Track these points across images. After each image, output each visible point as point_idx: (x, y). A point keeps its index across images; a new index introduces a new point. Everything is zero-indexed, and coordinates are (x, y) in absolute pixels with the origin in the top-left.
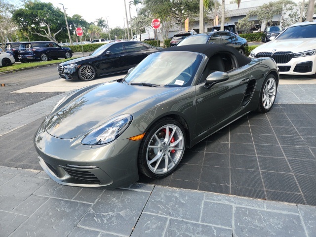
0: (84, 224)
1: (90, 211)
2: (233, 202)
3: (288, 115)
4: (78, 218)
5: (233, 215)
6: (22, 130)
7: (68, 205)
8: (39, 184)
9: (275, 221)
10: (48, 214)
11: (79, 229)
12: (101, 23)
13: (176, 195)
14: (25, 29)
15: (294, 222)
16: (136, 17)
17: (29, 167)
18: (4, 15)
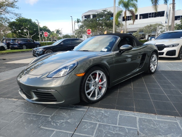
0: (45, 126)
1: (49, 120)
2: (137, 115)
3: (165, 75)
4: (41, 123)
5: (137, 122)
6: (9, 80)
7: (35, 116)
8: (17, 106)
9: (163, 125)
10: (22, 121)
11: (42, 129)
12: (58, 32)
13: (102, 112)
14: (15, 32)
15: (174, 125)
16: (78, 29)
17: (12, 98)
18: (4, 24)
